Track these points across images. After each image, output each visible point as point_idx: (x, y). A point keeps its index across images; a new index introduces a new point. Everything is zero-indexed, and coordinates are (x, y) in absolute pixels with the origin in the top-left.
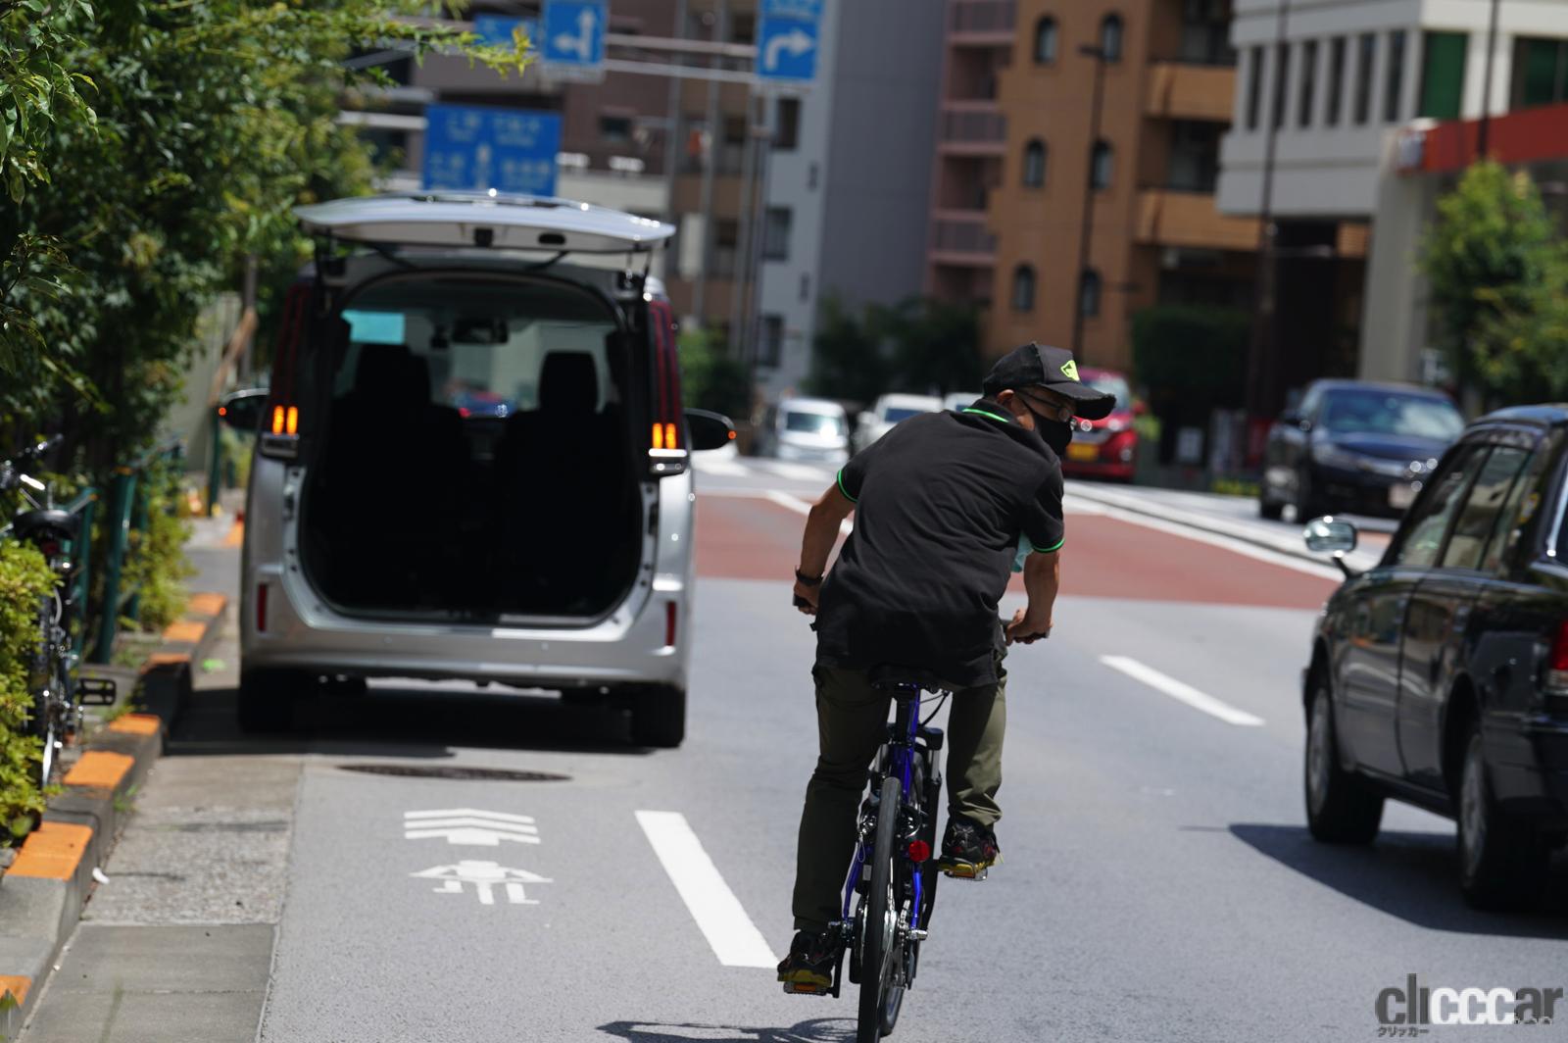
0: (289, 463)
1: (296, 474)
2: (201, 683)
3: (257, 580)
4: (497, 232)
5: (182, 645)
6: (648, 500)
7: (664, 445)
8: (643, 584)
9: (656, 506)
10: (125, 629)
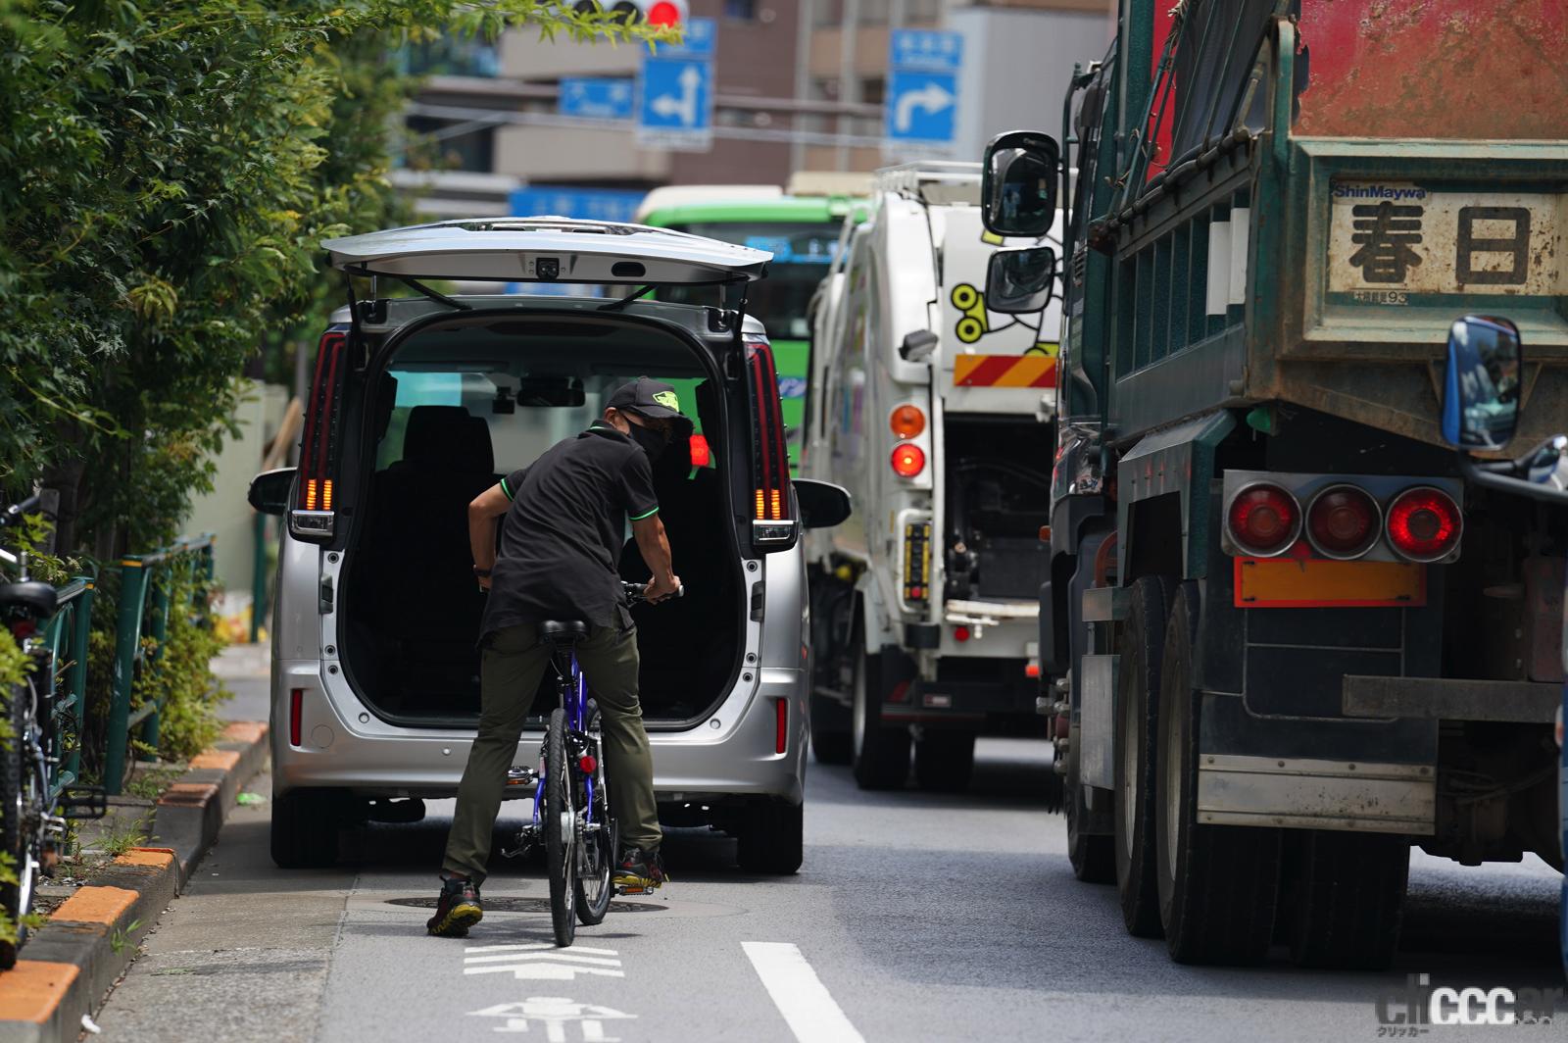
0: (325, 544)
1: (334, 559)
2: (233, 817)
3: (291, 685)
4: (564, 263)
5: (210, 775)
6: (751, 578)
7: (768, 515)
8: (747, 678)
9: (761, 585)
10: (143, 756)
